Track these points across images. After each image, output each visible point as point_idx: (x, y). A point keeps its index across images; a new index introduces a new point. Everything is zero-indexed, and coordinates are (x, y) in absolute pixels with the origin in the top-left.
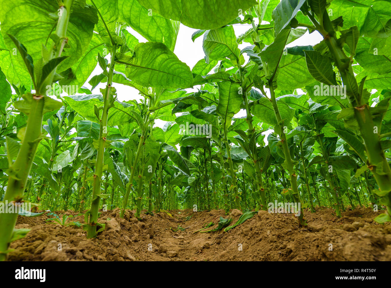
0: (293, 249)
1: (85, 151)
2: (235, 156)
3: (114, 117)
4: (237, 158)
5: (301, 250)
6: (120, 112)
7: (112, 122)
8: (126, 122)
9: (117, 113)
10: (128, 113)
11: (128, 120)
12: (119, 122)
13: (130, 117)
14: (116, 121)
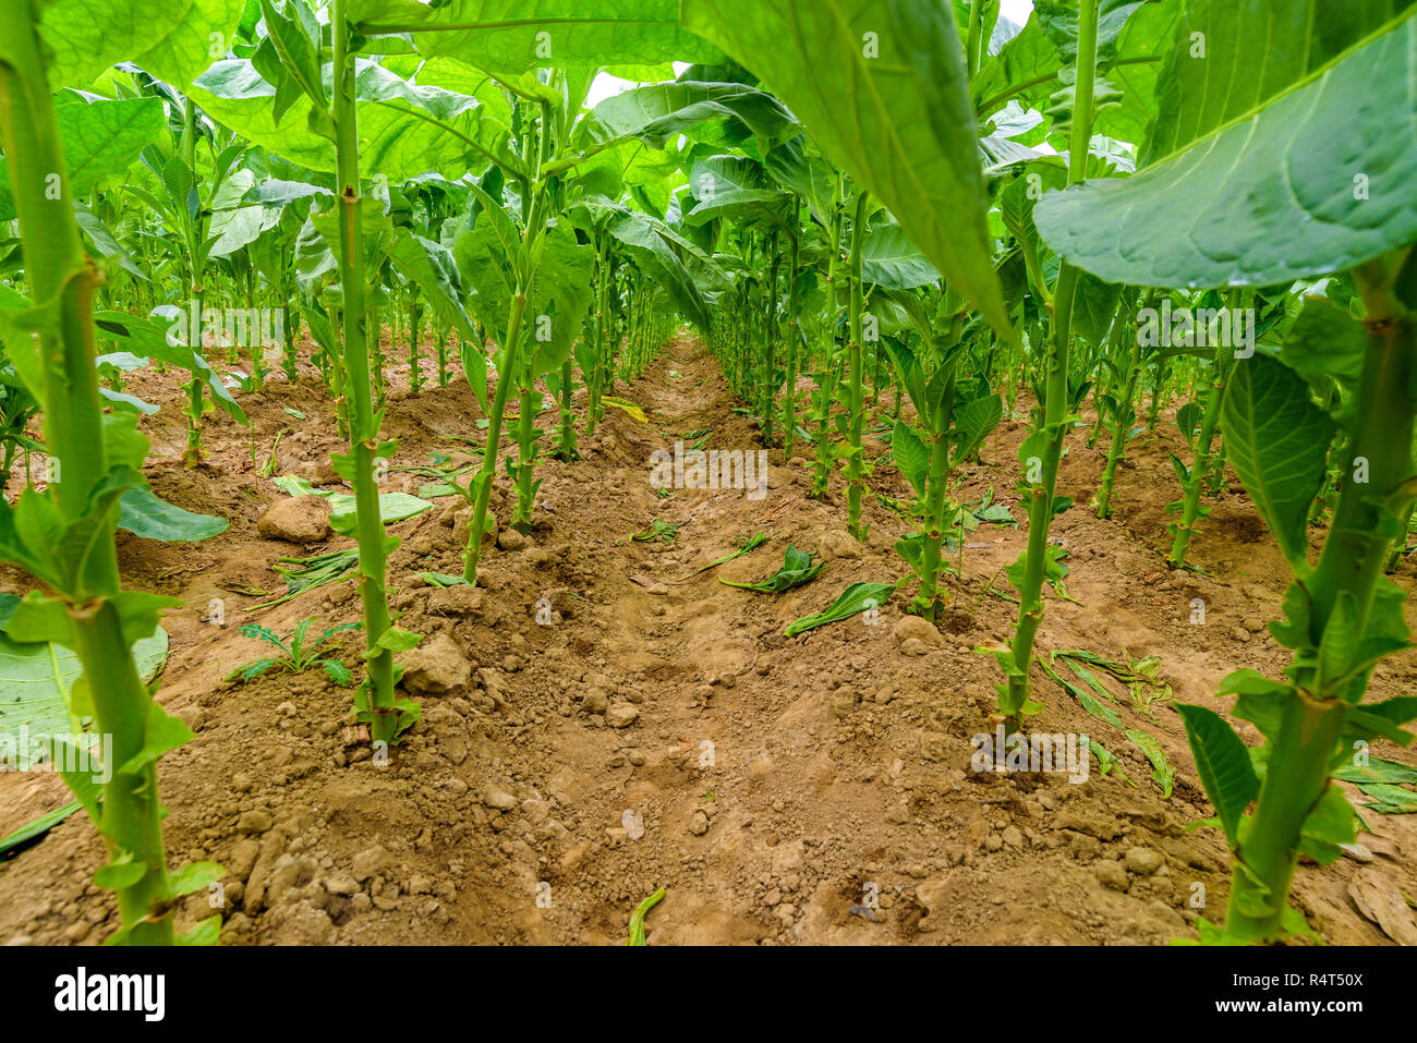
0: (930, 908)
1: (309, 239)
2: (887, 274)
3: (400, 143)
4: (893, 283)
5: (952, 921)
6: (423, 127)
7: (397, 167)
8: (456, 161)
9: (412, 128)
10: (455, 128)
11: (460, 154)
12: (423, 160)
13: (469, 147)
14: (411, 157)
